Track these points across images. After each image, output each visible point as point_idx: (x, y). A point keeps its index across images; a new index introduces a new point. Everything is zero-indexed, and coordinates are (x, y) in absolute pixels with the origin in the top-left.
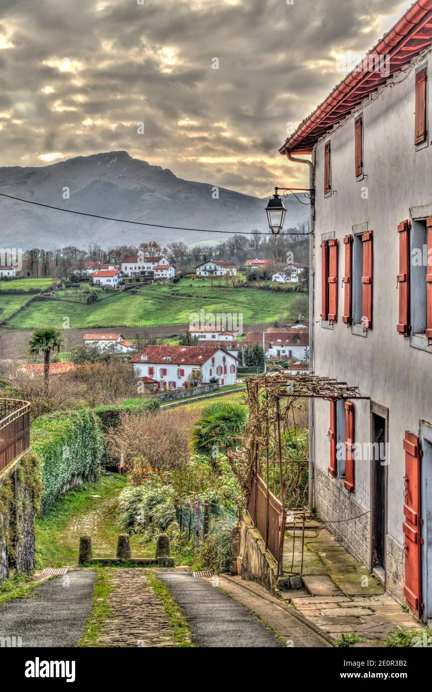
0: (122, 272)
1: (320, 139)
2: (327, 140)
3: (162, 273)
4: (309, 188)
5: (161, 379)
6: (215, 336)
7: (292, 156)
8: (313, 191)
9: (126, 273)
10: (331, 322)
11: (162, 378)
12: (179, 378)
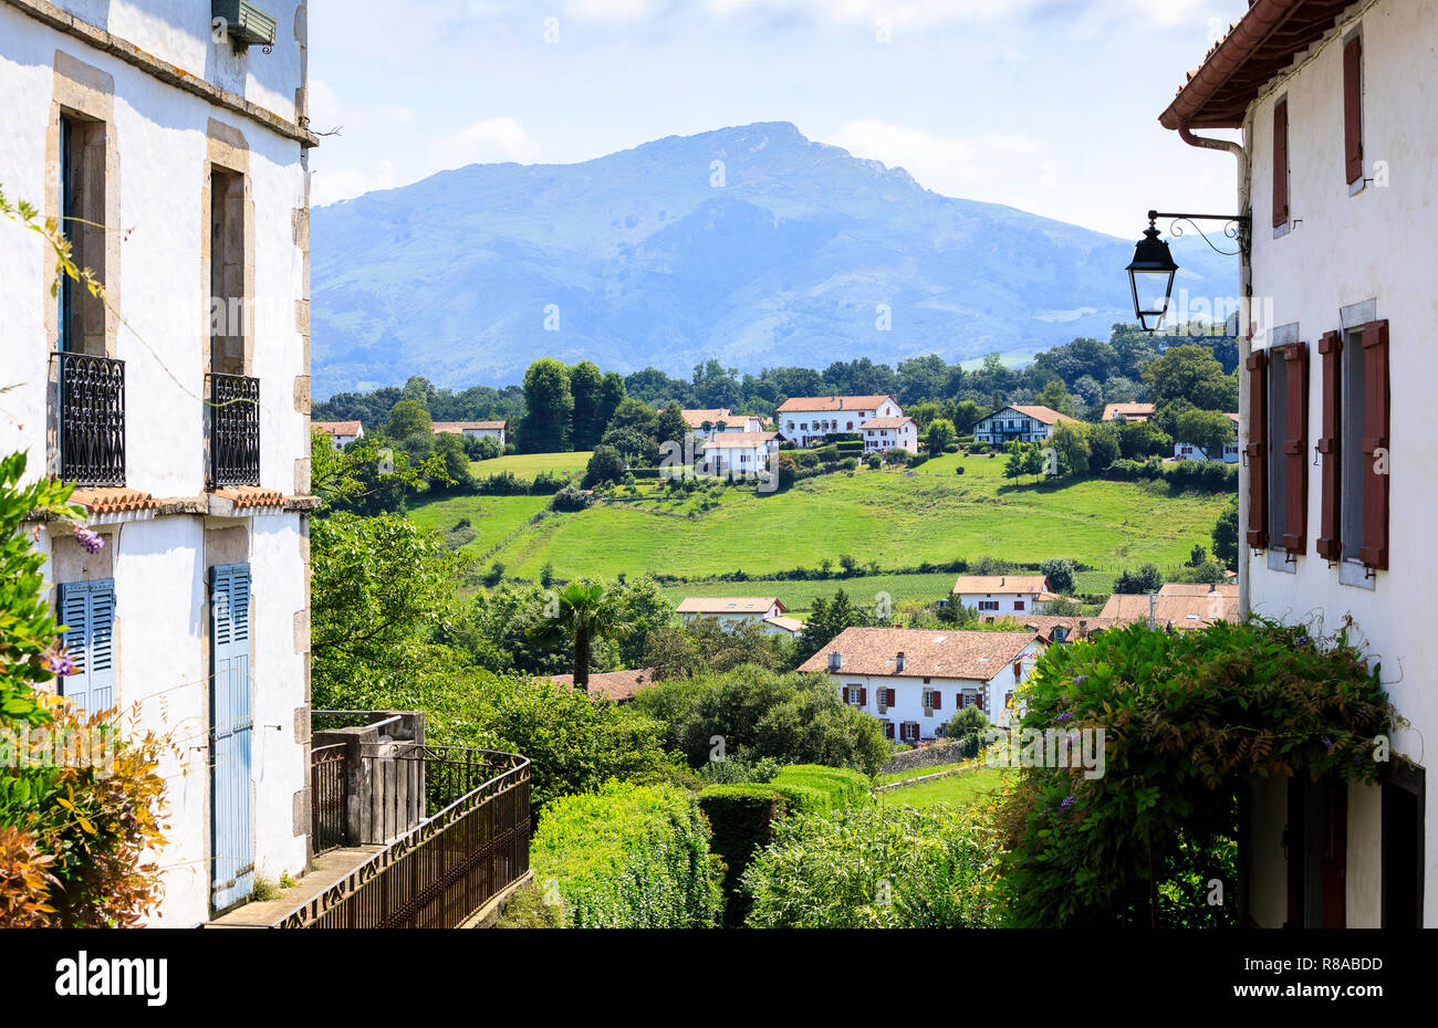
0: (779, 437)
1: (1262, 89)
2: (1279, 92)
3: (884, 438)
4: (1236, 214)
5: (882, 716)
6: (1023, 603)
7: (1193, 131)
8: (1245, 221)
9: (789, 437)
10: (1291, 555)
11: (883, 712)
12: (929, 714)
